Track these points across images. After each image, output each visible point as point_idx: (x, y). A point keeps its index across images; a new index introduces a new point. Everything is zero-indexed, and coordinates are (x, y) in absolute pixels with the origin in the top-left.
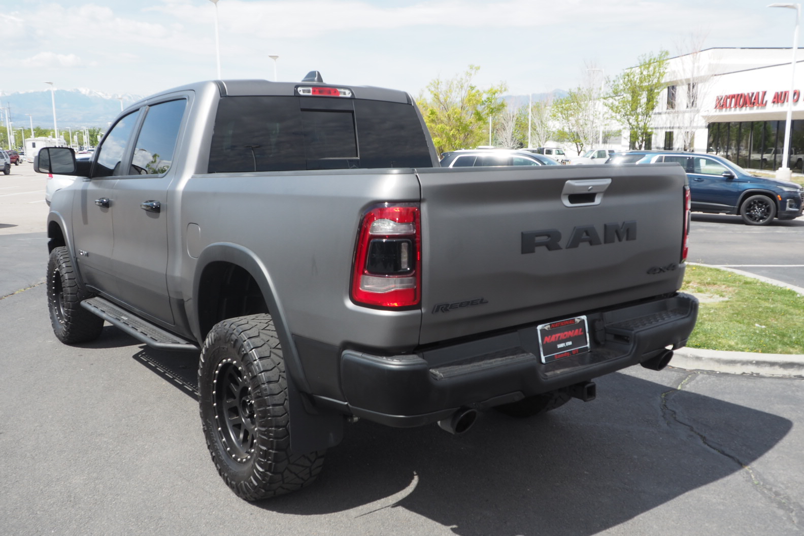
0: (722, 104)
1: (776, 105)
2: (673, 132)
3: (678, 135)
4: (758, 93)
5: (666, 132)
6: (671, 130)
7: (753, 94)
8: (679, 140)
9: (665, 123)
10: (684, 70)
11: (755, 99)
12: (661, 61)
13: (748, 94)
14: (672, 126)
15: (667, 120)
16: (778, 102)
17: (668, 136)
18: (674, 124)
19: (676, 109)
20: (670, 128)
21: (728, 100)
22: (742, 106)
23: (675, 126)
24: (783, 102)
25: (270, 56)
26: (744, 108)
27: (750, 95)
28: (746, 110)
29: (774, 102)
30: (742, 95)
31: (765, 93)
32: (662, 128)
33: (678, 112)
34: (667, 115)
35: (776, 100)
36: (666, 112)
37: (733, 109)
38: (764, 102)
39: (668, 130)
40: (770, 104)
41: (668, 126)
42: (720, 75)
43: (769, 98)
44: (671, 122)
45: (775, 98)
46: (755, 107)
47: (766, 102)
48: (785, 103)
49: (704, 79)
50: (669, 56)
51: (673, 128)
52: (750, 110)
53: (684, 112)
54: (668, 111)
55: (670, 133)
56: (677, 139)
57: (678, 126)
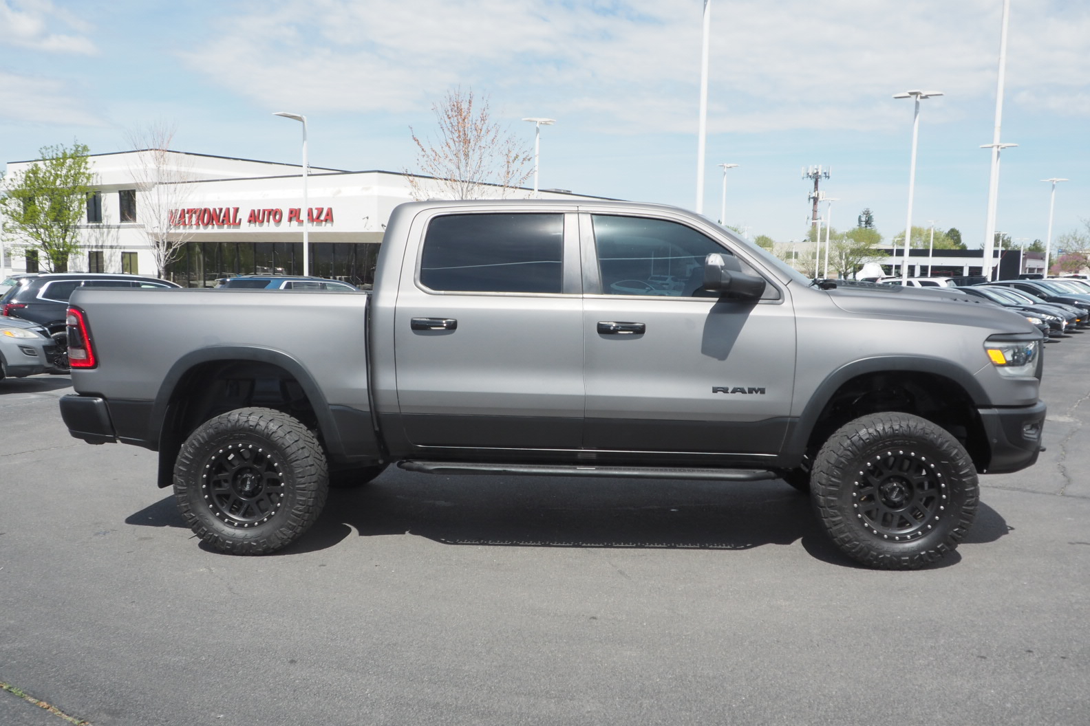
0: (182, 217)
1: (252, 225)
2: (102, 252)
3: (111, 256)
4: (228, 210)
5: (89, 252)
6: (100, 250)
7: (221, 210)
8: (113, 263)
9: (88, 241)
11: (224, 216)
12: (79, 156)
13: (215, 210)
14: (100, 244)
15: (90, 237)
16: (255, 222)
17: (94, 261)
18: (103, 242)
19: (104, 222)
20: (96, 247)
21: (187, 216)
22: (208, 224)
23: (105, 244)
24: (263, 221)
26: (210, 226)
27: (218, 211)
28: (213, 228)
29: (250, 221)
30: (205, 210)
31: (237, 210)
32: (84, 246)
33: (109, 227)
34: (89, 230)
35: (252, 219)
36: (87, 226)
37: (194, 227)
38: (237, 221)
39: (94, 250)
40: (245, 223)
41: (94, 244)
43: (244, 215)
44: (97, 240)
45: (251, 216)
46: (226, 226)
47: (240, 220)
48: (265, 223)
49: (144, 188)
50: (89, 153)
51: (102, 247)
52: (218, 228)
53: (119, 227)
54: (90, 224)
55: (97, 252)
56: (111, 261)
57: (109, 244)
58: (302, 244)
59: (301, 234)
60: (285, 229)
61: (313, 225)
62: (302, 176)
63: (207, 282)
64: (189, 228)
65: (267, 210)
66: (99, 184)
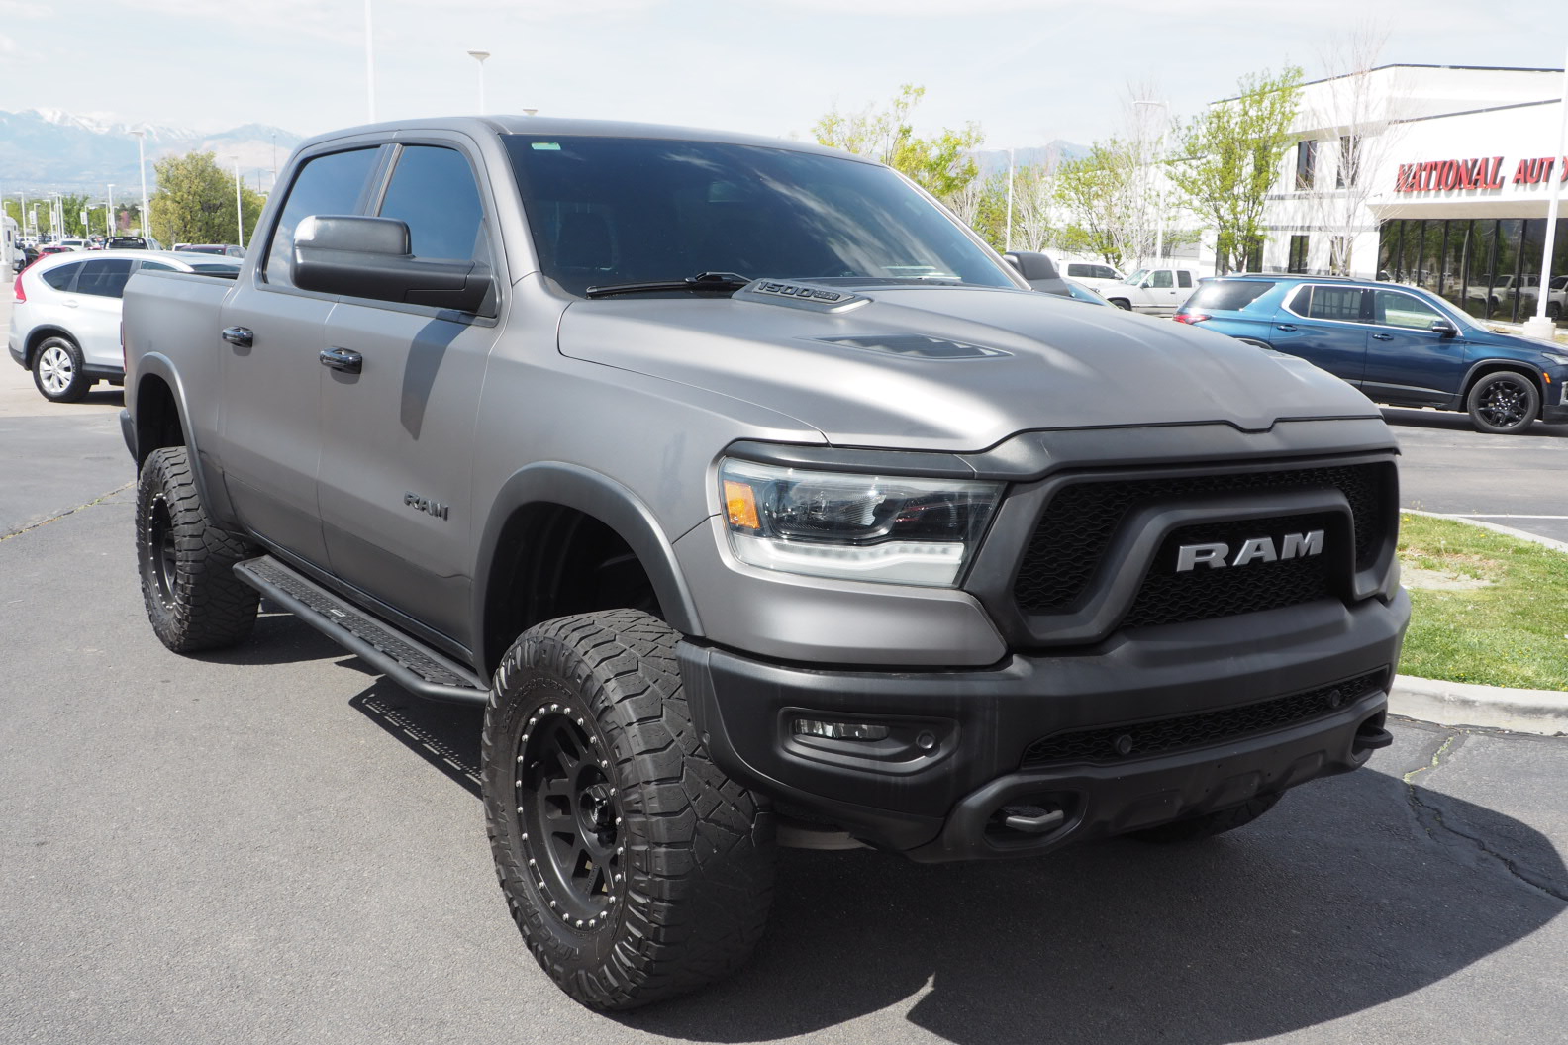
0: (1411, 179)
1: (1521, 187)
2: (1307, 237)
3: (1318, 243)
4: (1486, 161)
5: (1292, 236)
6: (1305, 233)
7: (1475, 162)
8: (1320, 254)
9: (1293, 218)
10: (1337, 108)
11: (1478, 174)
12: (1286, 88)
13: (1466, 162)
14: (1306, 224)
15: (1295, 212)
16: (1526, 182)
17: (1297, 245)
18: (1310, 222)
19: (1316, 187)
20: (1302, 227)
21: (1424, 174)
22: (1453, 188)
23: (1313, 224)
24: (1538, 181)
25: (471, 54)
26: (1456, 191)
27: (1470, 164)
28: (1459, 195)
29: (1518, 180)
30: (1451, 164)
31: (1499, 162)
32: (1285, 228)
33: (1320, 196)
34: (1296, 201)
35: (1522, 176)
36: (1294, 195)
37: (1433, 192)
38: (1498, 181)
39: (1299, 233)
40: (1509, 184)
41: (1299, 224)
42: (1412, 120)
43: (1508, 171)
44: (1303, 218)
45: (1520, 172)
46: (1479, 190)
47: (1503, 179)
48: (1542, 184)
49: (1377, 130)
50: (1303, 81)
51: (1307, 228)
52: (1468, 194)
53: (1333, 196)
54: (1298, 193)
55: (1302, 237)
56: (1317, 251)
57: (1318, 224)
58: (1543, 222)
63: (1469, 288)
64: (1425, 196)
65: (1546, 159)
66: (1315, 127)
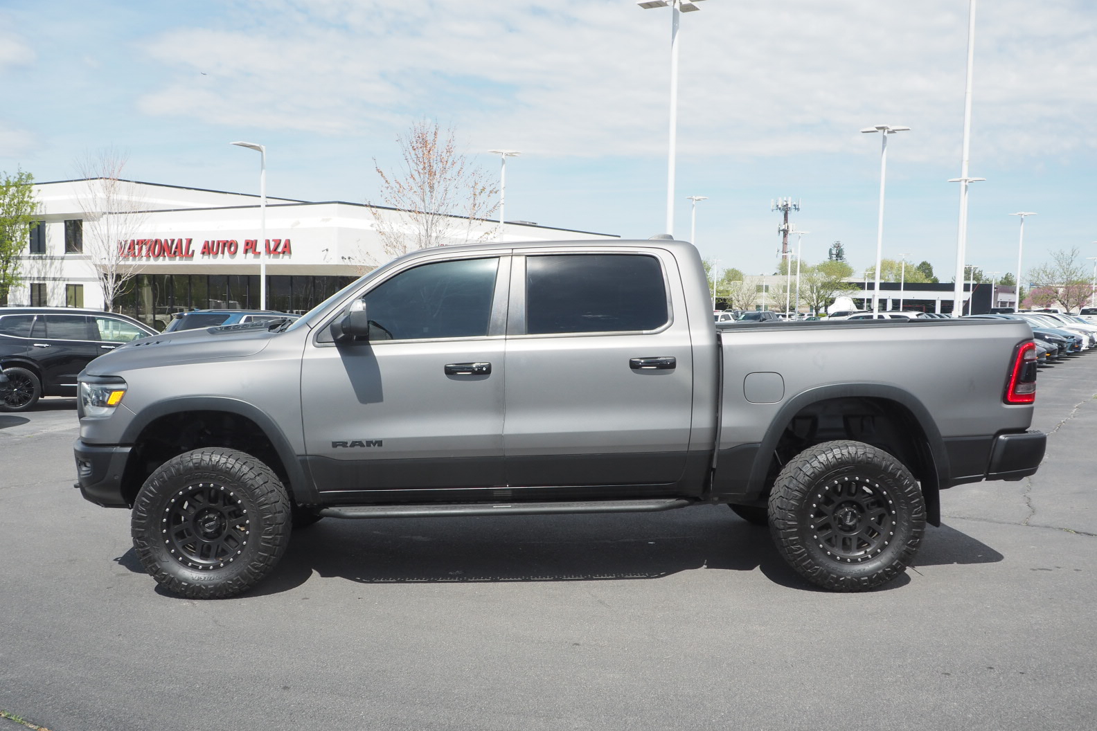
0: (132, 248)
1: (206, 257)
2: (45, 284)
3: (54, 289)
4: (180, 241)
5: (31, 284)
6: (42, 282)
7: (173, 241)
8: (55, 296)
9: (30, 272)
11: (176, 248)
12: (23, 184)
13: (166, 241)
14: (42, 276)
15: (32, 268)
16: (209, 254)
17: (36, 293)
18: (45, 273)
19: (48, 253)
20: (38, 278)
21: (137, 247)
22: (158, 255)
23: (48, 276)
24: (217, 253)
26: (161, 258)
27: (170, 242)
28: (164, 260)
29: (203, 253)
30: (156, 241)
31: (189, 241)
32: (26, 278)
33: (52, 258)
34: (31, 261)
35: (206, 250)
36: (30, 257)
37: (144, 258)
38: (190, 252)
39: (36, 282)
40: (198, 254)
41: (36, 276)
43: (197, 247)
44: (39, 272)
45: (205, 248)
46: (178, 258)
47: (193, 251)
48: (220, 255)
49: (92, 218)
50: (34, 182)
51: (44, 279)
52: (170, 260)
53: (63, 259)
54: (32, 255)
55: (40, 285)
56: (53, 293)
57: (52, 276)
59: (258, 267)
60: (241, 261)
61: (269, 258)
62: (260, 206)
64: (139, 260)
65: (221, 241)
66: (43, 213)
